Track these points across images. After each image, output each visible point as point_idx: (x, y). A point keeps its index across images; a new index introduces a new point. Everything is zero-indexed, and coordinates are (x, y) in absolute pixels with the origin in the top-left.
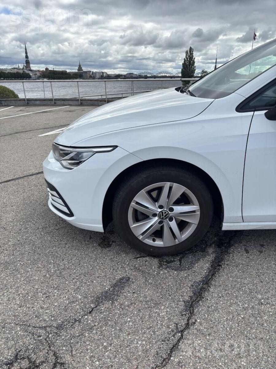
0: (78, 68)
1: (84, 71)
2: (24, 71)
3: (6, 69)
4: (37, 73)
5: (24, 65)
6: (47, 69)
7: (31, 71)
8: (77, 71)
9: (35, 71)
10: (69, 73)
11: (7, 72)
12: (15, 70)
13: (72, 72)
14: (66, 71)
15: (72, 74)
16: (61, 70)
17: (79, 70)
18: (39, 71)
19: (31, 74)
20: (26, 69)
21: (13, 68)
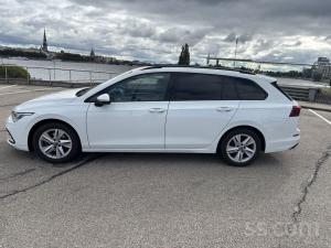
1: (96, 55)
2: (40, 52)
5: (41, 47)
6: (62, 52)
7: (48, 52)
8: (89, 55)
9: (52, 52)
19: (47, 55)
20: (43, 50)
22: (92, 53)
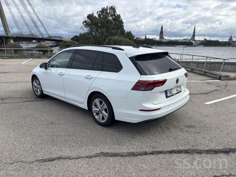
0: (229, 38)
1: (233, 40)
2: (189, 41)
3: (179, 40)
4: (198, 42)
5: (191, 37)
6: (205, 39)
7: (194, 40)
8: (228, 40)
9: (197, 41)
10: (221, 42)
11: (179, 41)
12: (185, 40)
13: (223, 41)
14: (219, 41)
15: (222, 43)
16: (215, 40)
17: (229, 40)
18: (200, 41)
19: (193, 43)
20: (191, 40)
21: (183, 39)
22: (231, 39)
